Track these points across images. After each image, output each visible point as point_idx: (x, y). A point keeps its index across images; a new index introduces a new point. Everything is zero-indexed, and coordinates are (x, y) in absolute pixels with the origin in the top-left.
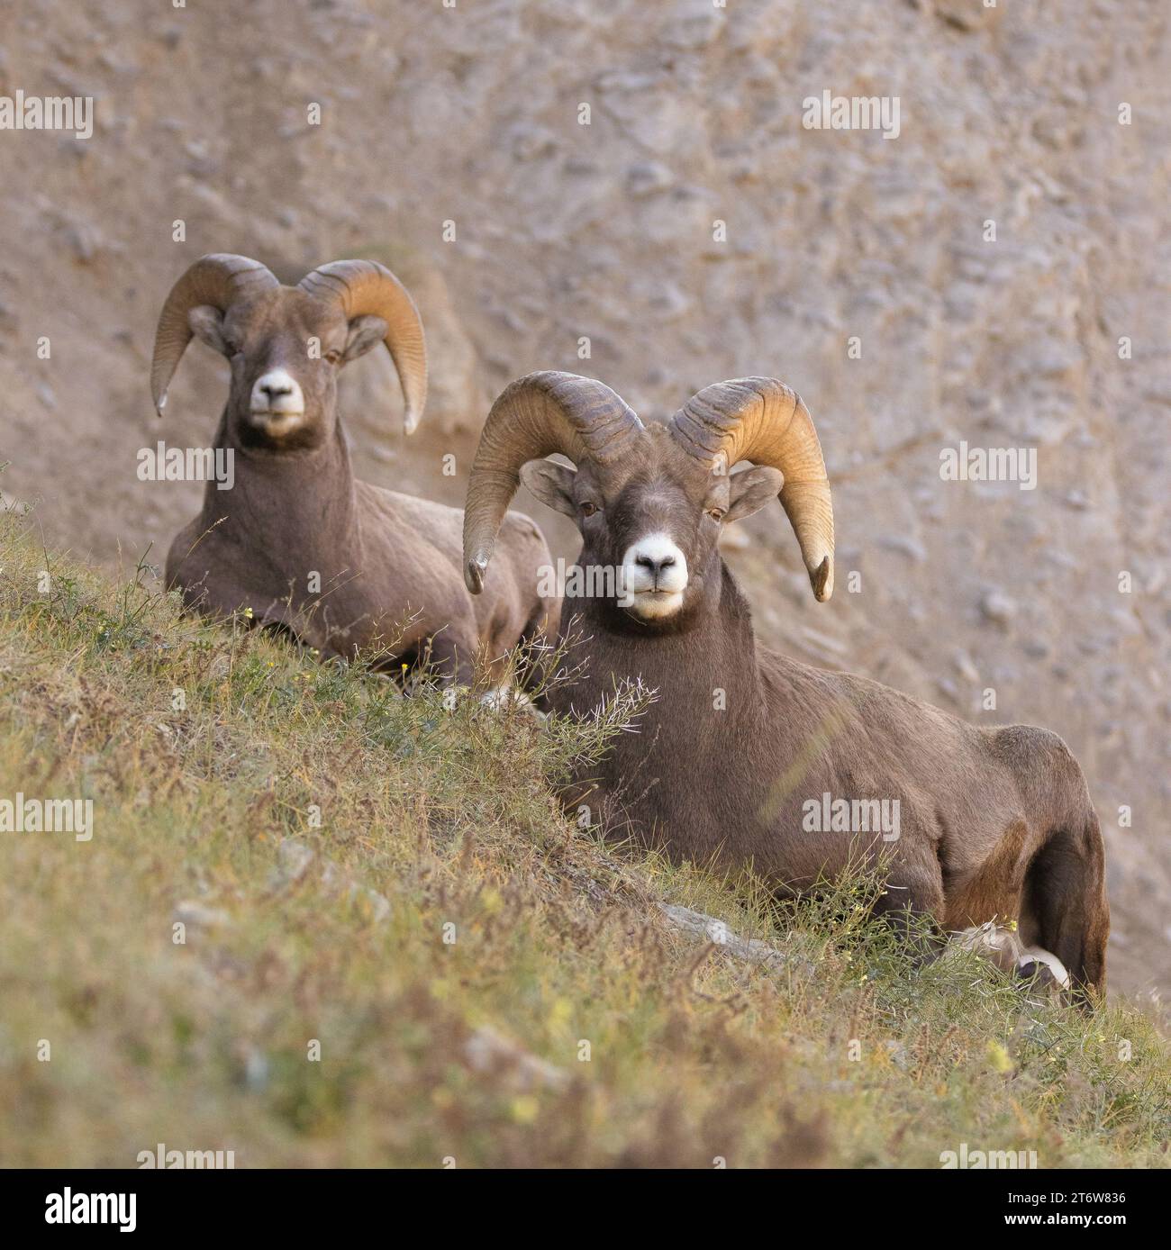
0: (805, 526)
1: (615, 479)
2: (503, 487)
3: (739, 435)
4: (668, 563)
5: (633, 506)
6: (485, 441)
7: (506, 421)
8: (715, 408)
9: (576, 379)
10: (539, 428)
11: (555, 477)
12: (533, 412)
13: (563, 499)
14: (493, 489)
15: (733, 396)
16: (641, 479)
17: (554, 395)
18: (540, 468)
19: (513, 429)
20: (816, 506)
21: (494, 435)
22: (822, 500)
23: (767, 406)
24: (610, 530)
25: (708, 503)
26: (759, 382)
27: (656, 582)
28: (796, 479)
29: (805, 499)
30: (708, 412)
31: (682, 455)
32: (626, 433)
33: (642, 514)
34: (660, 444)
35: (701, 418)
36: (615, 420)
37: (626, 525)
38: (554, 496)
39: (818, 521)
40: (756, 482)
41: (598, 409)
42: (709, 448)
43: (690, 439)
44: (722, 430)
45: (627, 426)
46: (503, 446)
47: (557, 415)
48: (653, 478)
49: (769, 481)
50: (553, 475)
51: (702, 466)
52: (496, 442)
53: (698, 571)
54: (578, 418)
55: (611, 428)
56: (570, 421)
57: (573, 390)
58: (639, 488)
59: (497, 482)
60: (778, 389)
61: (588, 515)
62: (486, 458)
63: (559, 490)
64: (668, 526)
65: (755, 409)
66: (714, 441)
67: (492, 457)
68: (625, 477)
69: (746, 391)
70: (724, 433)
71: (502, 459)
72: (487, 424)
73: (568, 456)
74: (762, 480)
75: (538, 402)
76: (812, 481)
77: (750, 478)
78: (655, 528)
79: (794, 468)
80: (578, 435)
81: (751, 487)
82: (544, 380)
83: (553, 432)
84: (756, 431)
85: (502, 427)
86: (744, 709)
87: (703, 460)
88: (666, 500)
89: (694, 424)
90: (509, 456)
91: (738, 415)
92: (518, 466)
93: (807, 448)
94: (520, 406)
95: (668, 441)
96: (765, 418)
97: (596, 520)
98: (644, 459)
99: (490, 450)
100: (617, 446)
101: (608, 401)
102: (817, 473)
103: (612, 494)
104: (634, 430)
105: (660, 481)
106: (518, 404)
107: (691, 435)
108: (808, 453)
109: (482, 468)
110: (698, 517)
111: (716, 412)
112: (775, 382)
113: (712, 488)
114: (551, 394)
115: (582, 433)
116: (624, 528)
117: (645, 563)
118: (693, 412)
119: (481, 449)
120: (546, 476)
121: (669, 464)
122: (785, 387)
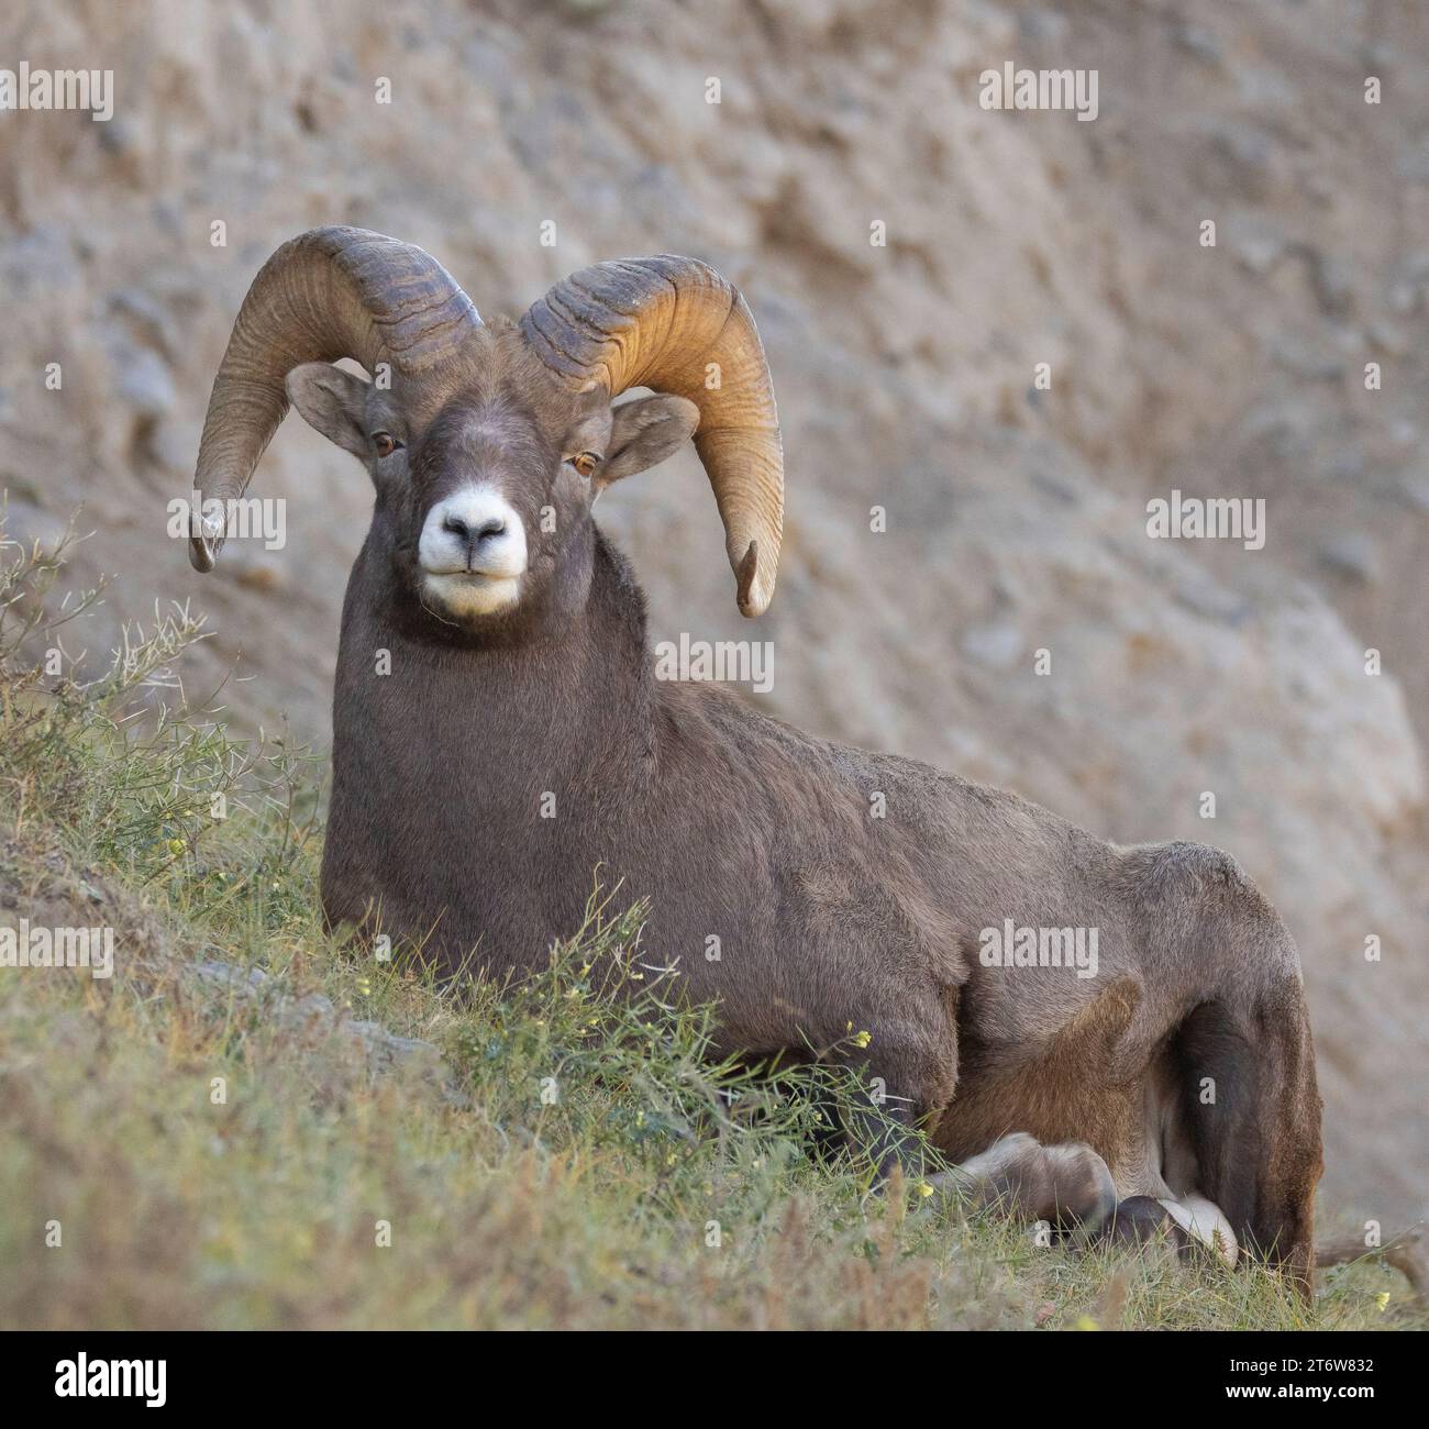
0: (734, 498)
1: (426, 397)
2: (260, 407)
3: (632, 343)
4: (492, 531)
5: (448, 440)
6: (238, 334)
7: (271, 303)
8: (595, 298)
9: (381, 239)
10: (318, 313)
11: (343, 394)
12: (311, 289)
13: (350, 429)
14: (245, 410)
15: (625, 281)
16: (468, 398)
17: (345, 262)
18: (318, 377)
19: (280, 316)
20: (755, 467)
21: (252, 326)
22: (766, 460)
23: (681, 300)
24: (414, 478)
25: (571, 444)
26: (670, 262)
27: (469, 559)
28: (724, 423)
29: (739, 454)
30: (583, 302)
31: (537, 367)
32: (450, 327)
33: (459, 452)
34: (503, 347)
35: (571, 311)
36: (435, 307)
37: (435, 469)
38: (338, 421)
39: (756, 491)
40: (656, 420)
41: (408, 287)
42: (579, 358)
43: (550, 342)
44: (602, 332)
45: (454, 317)
46: (263, 341)
47: (348, 295)
48: (487, 400)
49: (675, 419)
50: (339, 388)
51: (566, 385)
52: (255, 337)
53: (550, 548)
54: (376, 299)
55: (426, 318)
56: (364, 305)
57: (372, 256)
58: (463, 414)
59: (252, 399)
60: (702, 277)
61: (383, 455)
62: (238, 360)
63: (346, 414)
64: (499, 474)
65: (661, 304)
66: (587, 347)
67: (247, 359)
68: (442, 394)
69: (646, 275)
70: (605, 338)
71: (260, 363)
72: (244, 308)
73: (360, 361)
74: (664, 417)
75: (318, 274)
76: (751, 428)
77: (645, 413)
78: (477, 475)
79: (723, 405)
80: (376, 326)
81: (647, 428)
82: (329, 239)
83: (338, 321)
84: (660, 339)
85: (264, 312)
86: (611, 756)
87: (568, 377)
88: (499, 433)
89: (560, 320)
90: (273, 357)
91: (630, 309)
92: (283, 374)
93: (745, 376)
94: (293, 280)
95: (516, 346)
96: (677, 319)
97: (396, 462)
98: (474, 369)
99: (246, 349)
100: (435, 346)
101: (429, 276)
102: (760, 417)
103: (421, 421)
104: (464, 324)
105: (496, 407)
106: (290, 278)
107: (553, 337)
108: (749, 384)
109: (231, 377)
110: (554, 467)
111: (596, 303)
112: (698, 265)
113: (580, 422)
114: (338, 261)
115: (380, 323)
116: (431, 474)
117: (457, 528)
118: (561, 302)
119: (232, 346)
120: (326, 388)
121: (513, 381)
122: (715, 275)
